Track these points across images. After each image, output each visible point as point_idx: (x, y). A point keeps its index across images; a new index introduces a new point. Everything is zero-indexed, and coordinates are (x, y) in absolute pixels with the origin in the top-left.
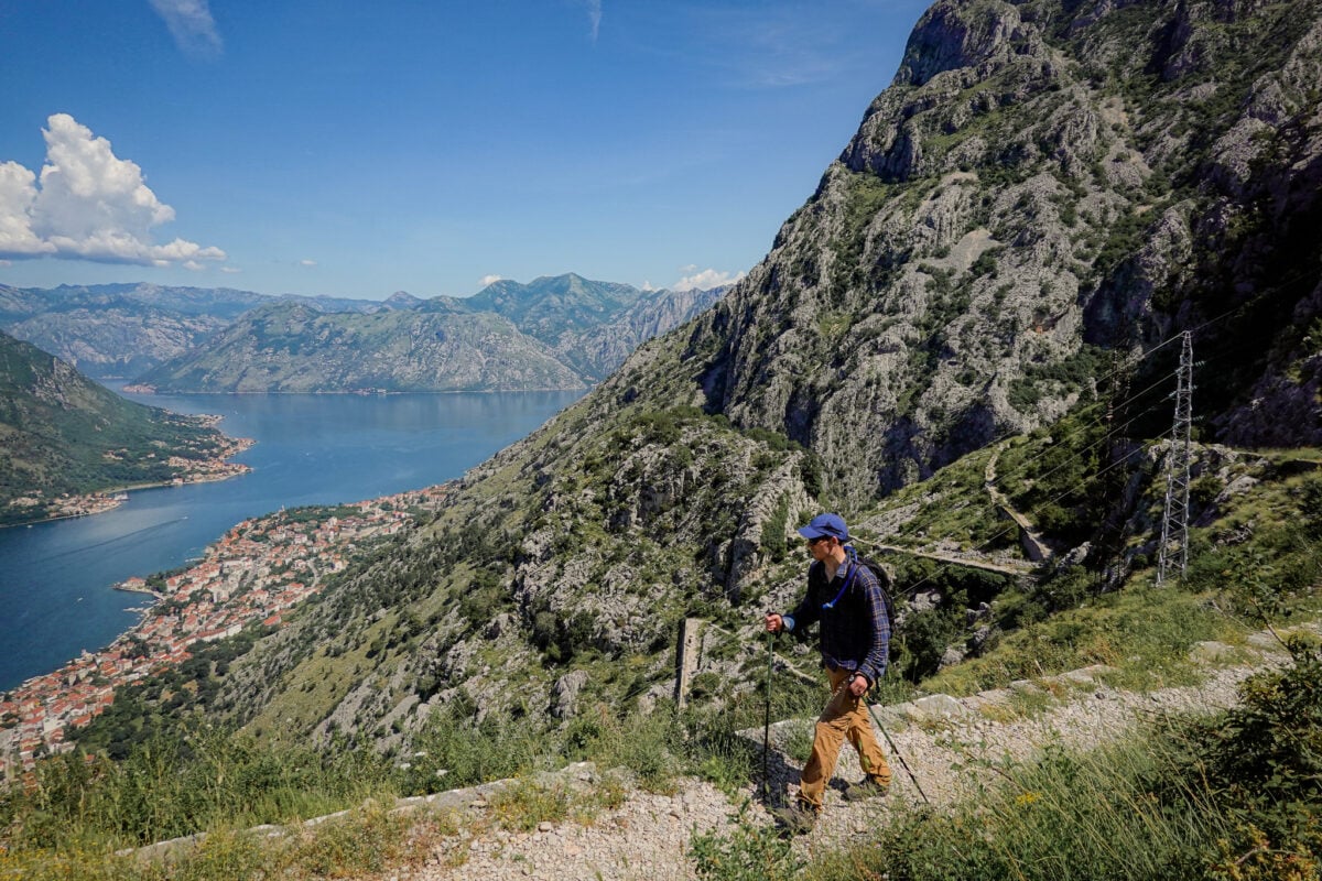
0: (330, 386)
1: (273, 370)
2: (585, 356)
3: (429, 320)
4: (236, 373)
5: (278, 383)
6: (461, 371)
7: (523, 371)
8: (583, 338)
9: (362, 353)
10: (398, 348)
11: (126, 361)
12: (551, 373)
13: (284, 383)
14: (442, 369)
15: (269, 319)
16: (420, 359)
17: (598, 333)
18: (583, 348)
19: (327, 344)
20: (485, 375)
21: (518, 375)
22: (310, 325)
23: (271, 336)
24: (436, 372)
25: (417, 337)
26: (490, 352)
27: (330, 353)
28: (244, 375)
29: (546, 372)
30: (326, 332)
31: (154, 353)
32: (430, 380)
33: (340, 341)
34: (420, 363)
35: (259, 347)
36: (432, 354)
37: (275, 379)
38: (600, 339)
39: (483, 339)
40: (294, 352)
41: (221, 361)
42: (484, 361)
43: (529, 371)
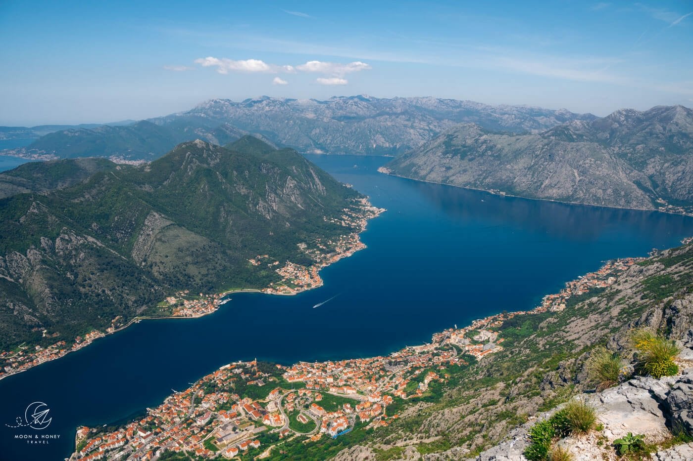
0: (475, 184)
1: (448, 168)
2: (664, 181)
3: (548, 145)
4: (429, 168)
5: (448, 178)
6: (559, 185)
7: (605, 190)
8: (666, 165)
9: (500, 164)
10: (523, 163)
11: (398, 147)
12: (626, 195)
13: (451, 179)
14: (547, 182)
15: (456, 134)
16: (534, 173)
17: (680, 163)
18: (664, 174)
19: (482, 155)
20: (575, 191)
21: (600, 193)
22: (477, 140)
23: (454, 145)
24: (542, 184)
25: (537, 156)
26: (583, 173)
27: (482, 161)
28: (432, 170)
29: (623, 193)
30: (484, 147)
31: (411, 144)
32: (536, 189)
33: (490, 154)
34: (533, 175)
35: (445, 153)
36: (543, 170)
37: (447, 175)
38: (680, 168)
39: (581, 163)
40: (462, 158)
41: (424, 159)
42: (578, 179)
43: (609, 191)
